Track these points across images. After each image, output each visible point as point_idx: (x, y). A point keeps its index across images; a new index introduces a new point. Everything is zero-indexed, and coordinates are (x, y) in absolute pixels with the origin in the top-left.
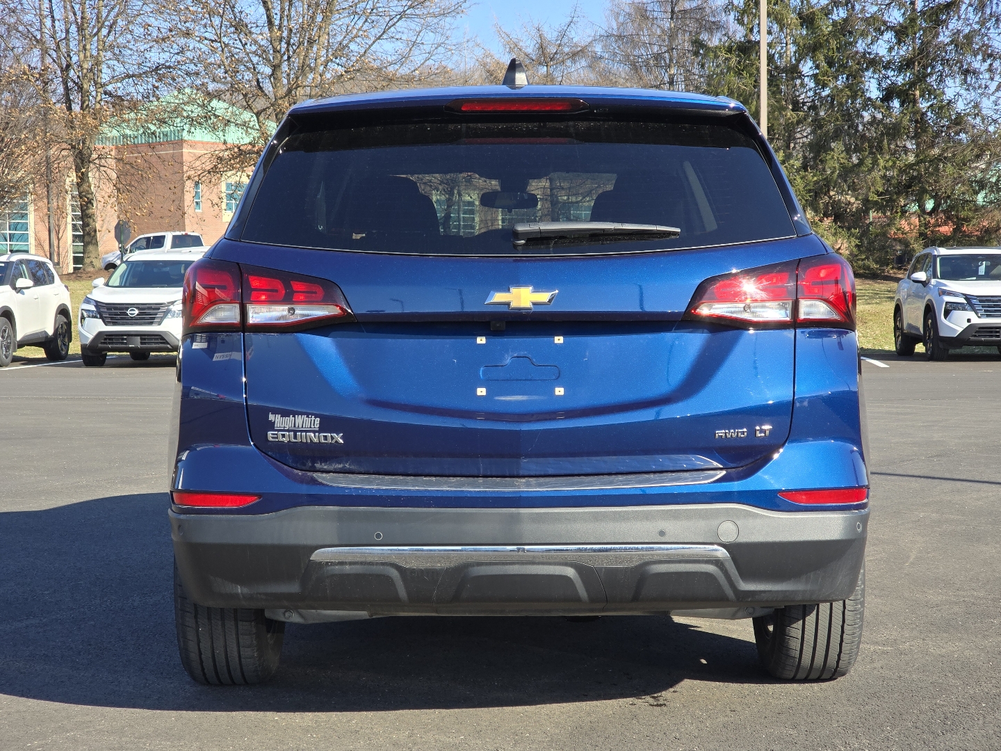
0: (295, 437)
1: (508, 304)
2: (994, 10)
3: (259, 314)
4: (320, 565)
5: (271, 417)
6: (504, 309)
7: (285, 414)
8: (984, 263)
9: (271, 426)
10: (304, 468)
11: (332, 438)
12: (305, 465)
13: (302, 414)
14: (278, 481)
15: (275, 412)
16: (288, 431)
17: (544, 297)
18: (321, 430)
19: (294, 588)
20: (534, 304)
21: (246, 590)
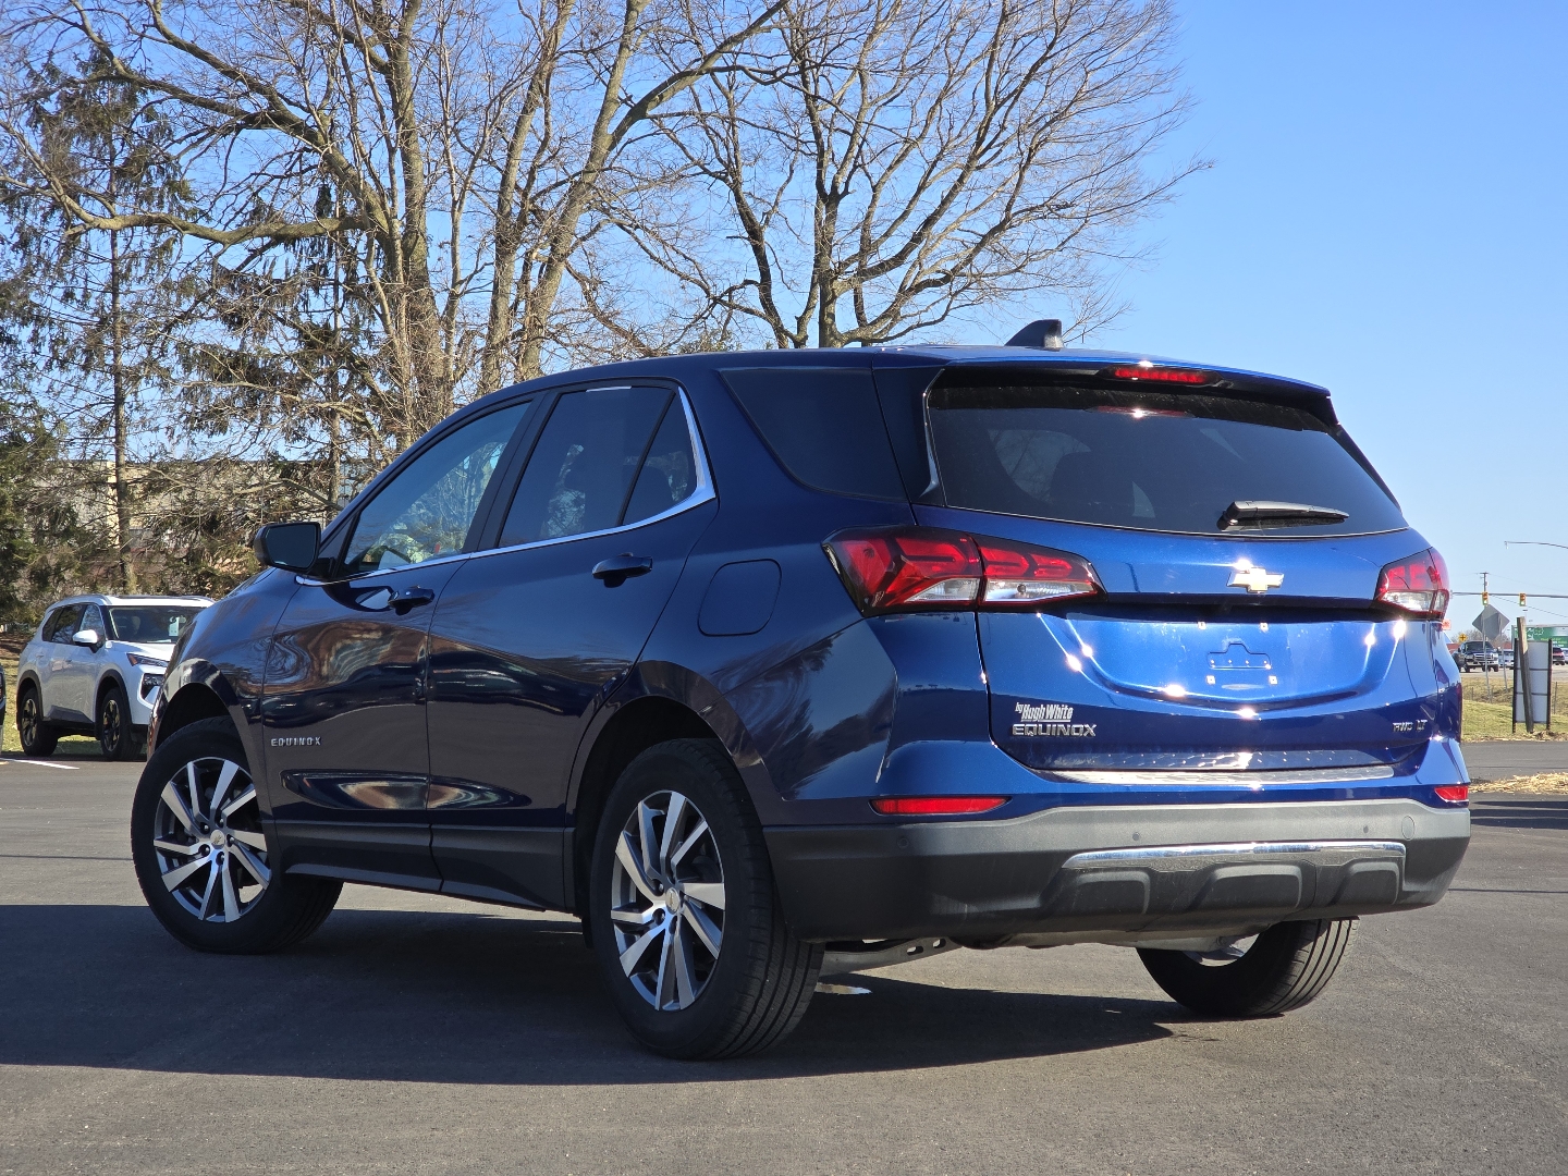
0: (1044, 729)
1: (1247, 587)
2: (42, 251)
3: (998, 591)
4: (1074, 873)
5: (1019, 708)
6: (1243, 592)
7: (1035, 703)
8: (178, 619)
9: (1018, 717)
10: (1041, 766)
11: (1085, 729)
12: (1043, 761)
13: (1053, 703)
14: (1027, 780)
15: (1023, 701)
16: (1037, 723)
17: (1277, 580)
18: (1074, 720)
19: (1032, 903)
20: (1270, 587)
21: (974, 909)
